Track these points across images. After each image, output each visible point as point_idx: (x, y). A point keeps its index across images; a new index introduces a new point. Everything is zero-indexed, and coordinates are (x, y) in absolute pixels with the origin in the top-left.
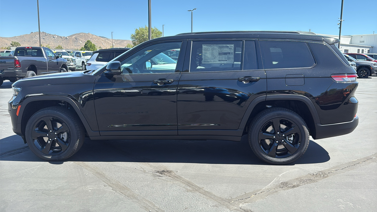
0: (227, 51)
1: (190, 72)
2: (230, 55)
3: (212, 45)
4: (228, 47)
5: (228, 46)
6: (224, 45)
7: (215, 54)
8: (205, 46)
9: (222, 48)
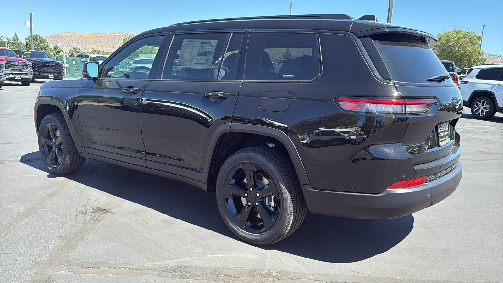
0: (208, 49)
1: (162, 79)
2: (209, 55)
3: (193, 41)
4: (211, 43)
5: (211, 41)
6: (207, 41)
7: (193, 54)
8: (186, 41)
9: (204, 44)
